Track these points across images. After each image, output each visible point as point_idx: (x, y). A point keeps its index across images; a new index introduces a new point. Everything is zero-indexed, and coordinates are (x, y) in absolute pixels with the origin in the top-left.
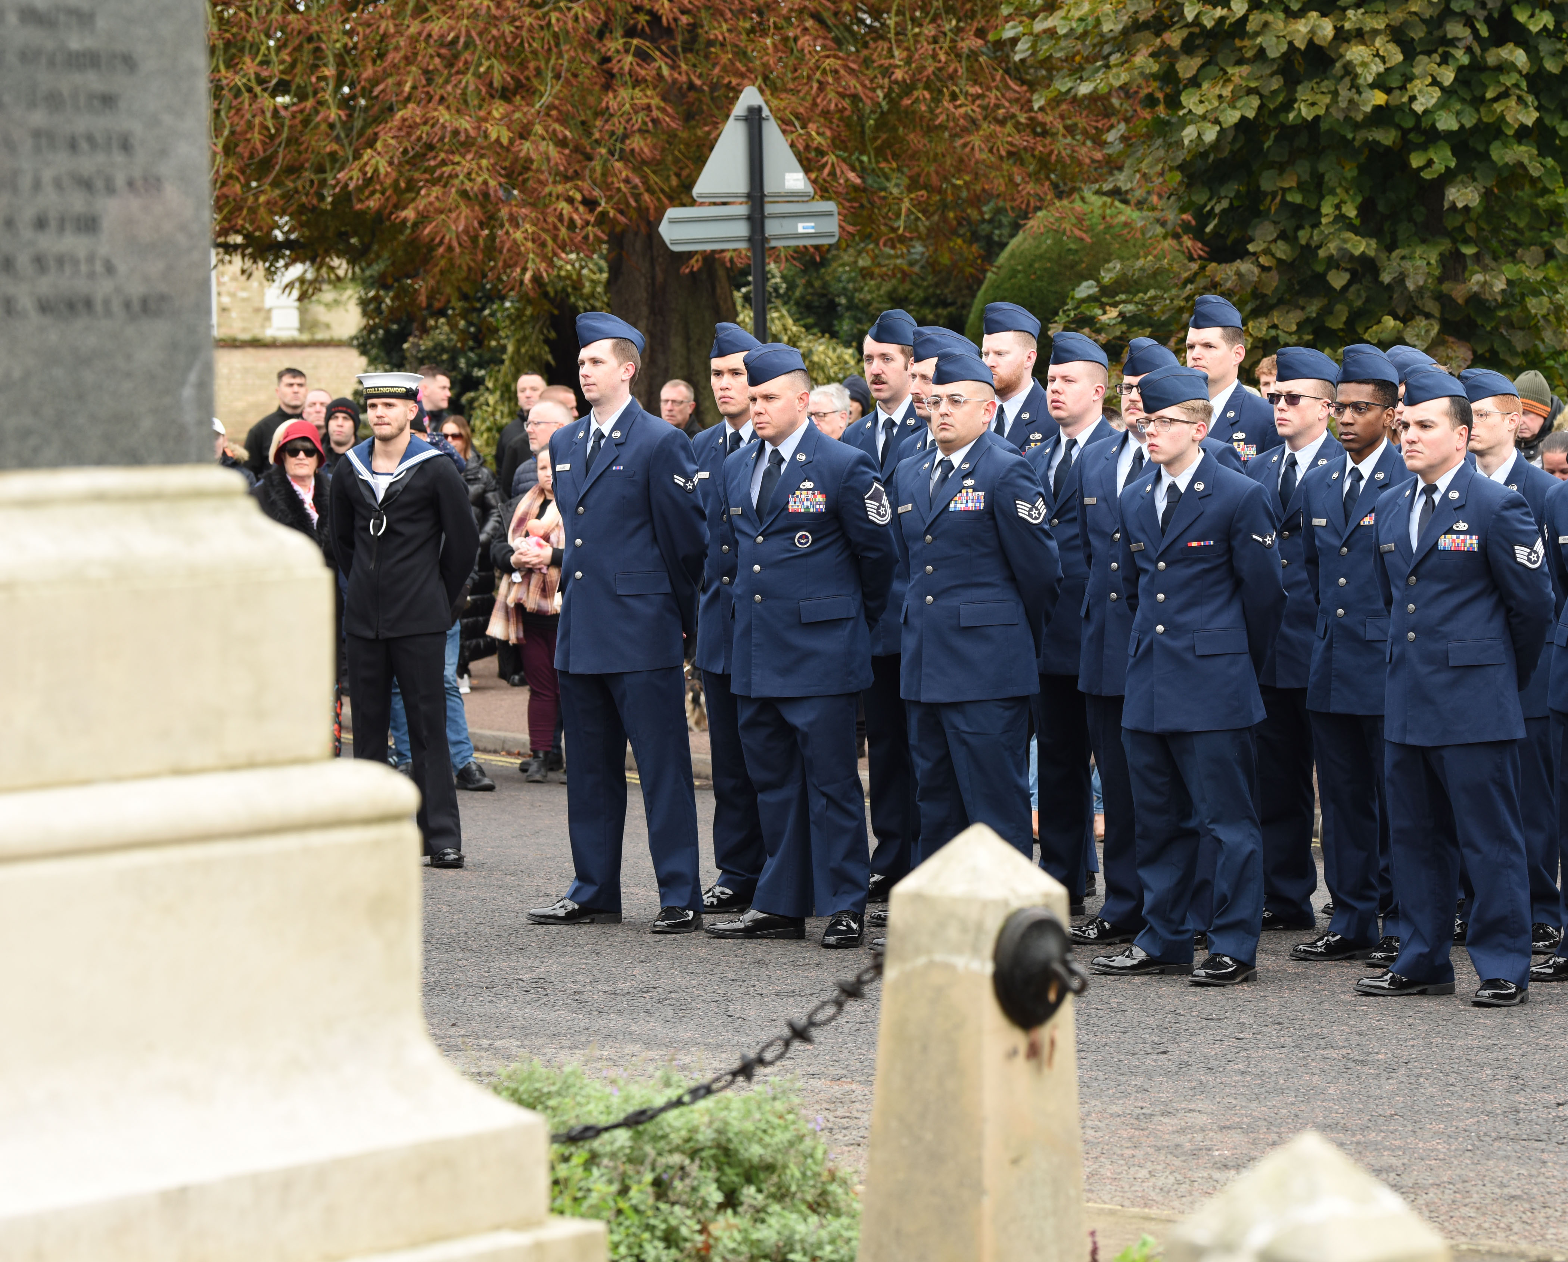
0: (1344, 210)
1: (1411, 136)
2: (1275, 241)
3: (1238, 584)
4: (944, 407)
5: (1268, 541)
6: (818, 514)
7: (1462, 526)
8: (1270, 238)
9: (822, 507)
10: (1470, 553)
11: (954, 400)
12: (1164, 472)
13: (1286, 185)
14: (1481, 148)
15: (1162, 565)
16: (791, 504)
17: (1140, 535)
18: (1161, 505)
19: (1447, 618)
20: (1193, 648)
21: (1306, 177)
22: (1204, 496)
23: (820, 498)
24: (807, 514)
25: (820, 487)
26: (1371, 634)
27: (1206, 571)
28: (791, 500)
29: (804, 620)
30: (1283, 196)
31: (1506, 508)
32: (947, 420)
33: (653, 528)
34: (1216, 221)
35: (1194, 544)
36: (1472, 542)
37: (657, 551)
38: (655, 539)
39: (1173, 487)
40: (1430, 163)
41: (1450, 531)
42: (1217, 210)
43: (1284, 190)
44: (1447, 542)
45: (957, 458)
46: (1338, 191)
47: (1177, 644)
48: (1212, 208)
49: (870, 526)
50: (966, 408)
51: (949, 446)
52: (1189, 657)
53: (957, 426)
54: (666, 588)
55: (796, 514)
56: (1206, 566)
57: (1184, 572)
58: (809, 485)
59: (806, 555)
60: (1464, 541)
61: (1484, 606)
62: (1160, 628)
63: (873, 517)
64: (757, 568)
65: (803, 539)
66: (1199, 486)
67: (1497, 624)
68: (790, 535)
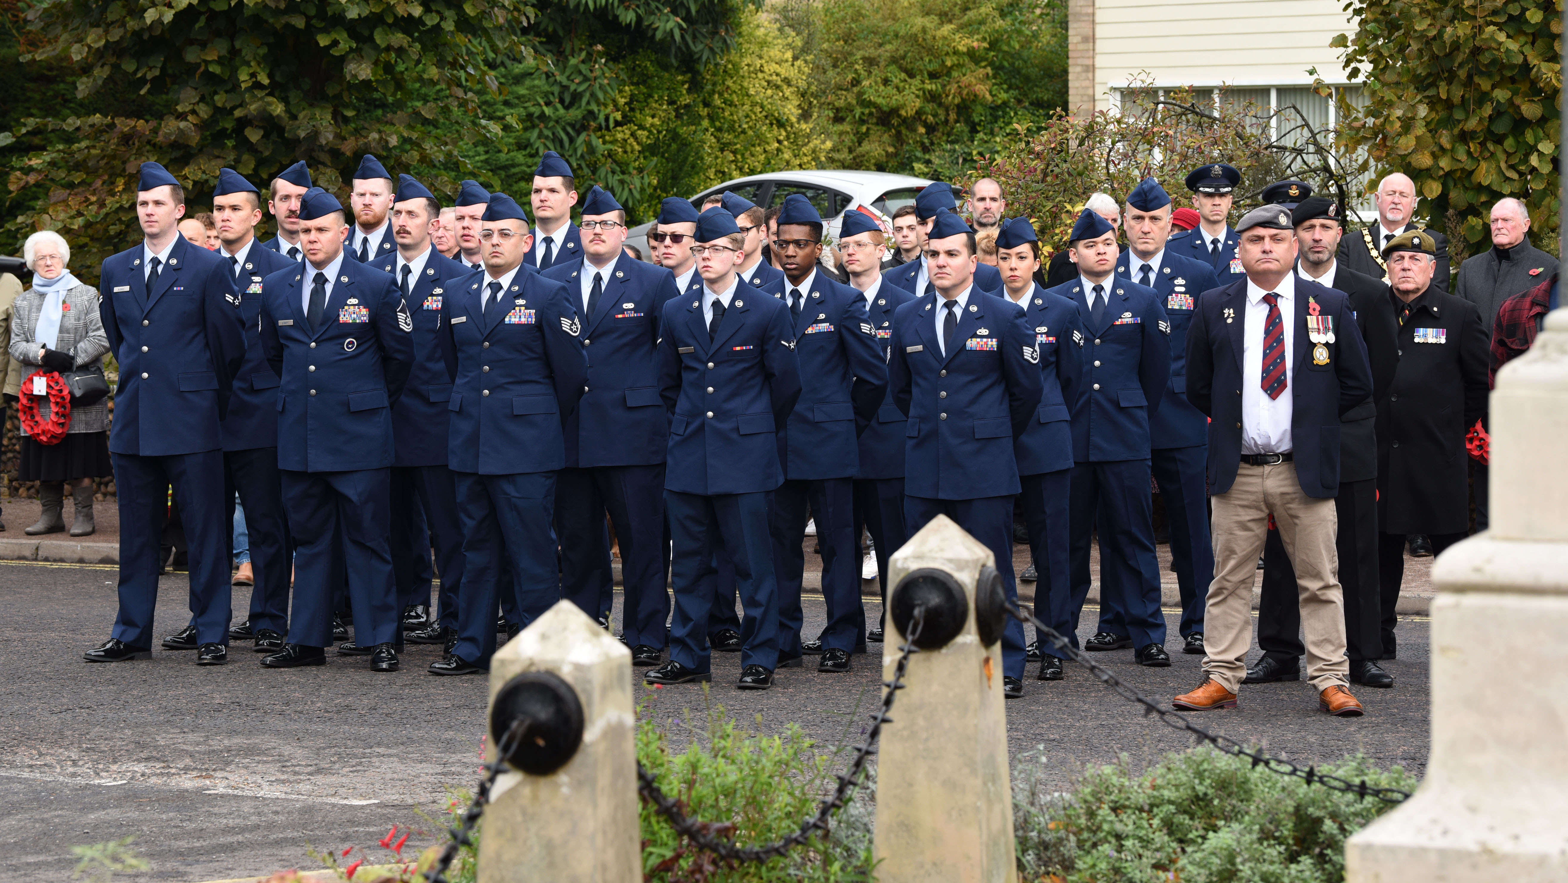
0: (259, 78)
1: (314, 21)
2: (198, 103)
3: (768, 376)
4: (496, 239)
5: (792, 345)
6: (363, 324)
7: (984, 332)
8: (194, 101)
9: (365, 319)
10: (991, 352)
11: (504, 234)
12: (706, 290)
13: (209, 58)
14: (366, 33)
15: (711, 365)
16: (342, 316)
17: (689, 340)
18: (709, 317)
19: (973, 402)
20: (737, 429)
21: (224, 52)
22: (743, 311)
23: (364, 311)
24: (354, 324)
25: (363, 303)
26: (819, 417)
27: (746, 370)
28: (342, 314)
29: (352, 409)
30: (206, 66)
31: (1016, 318)
32: (498, 249)
33: (206, 336)
34: (148, 86)
35: (738, 348)
36: (993, 343)
37: (208, 355)
38: (207, 345)
39: (717, 304)
40: (335, 43)
41: (975, 336)
42: (149, 76)
43: (207, 62)
44: (972, 344)
45: (506, 280)
46: (252, 64)
47: (725, 426)
48: (145, 74)
49: (400, 333)
50: (513, 240)
51: (497, 270)
52: (734, 436)
53: (506, 254)
54: (215, 385)
55: (346, 324)
56: (746, 365)
57: (730, 370)
58: (354, 301)
59: (353, 357)
60: (986, 343)
61: (997, 392)
62: (710, 414)
63: (403, 326)
64: (312, 368)
65: (350, 345)
66: (739, 304)
67: (1005, 406)
68: (340, 341)
